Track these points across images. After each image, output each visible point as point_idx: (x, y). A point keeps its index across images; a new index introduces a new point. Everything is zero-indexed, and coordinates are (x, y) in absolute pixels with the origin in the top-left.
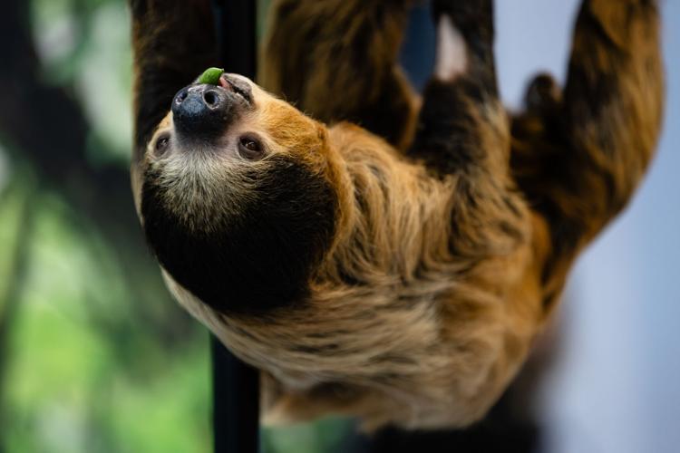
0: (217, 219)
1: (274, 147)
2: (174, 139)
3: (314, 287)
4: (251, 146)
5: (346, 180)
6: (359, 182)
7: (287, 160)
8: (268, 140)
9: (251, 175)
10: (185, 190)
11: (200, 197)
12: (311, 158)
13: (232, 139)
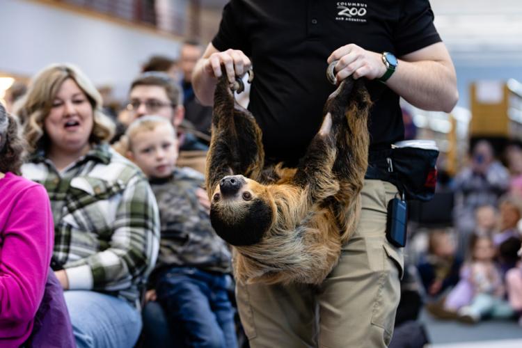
0: (236, 220)
1: (255, 196)
2: (220, 196)
3: (264, 238)
4: (247, 196)
5: (275, 206)
6: (278, 204)
7: (258, 200)
8: (252, 193)
9: (247, 206)
10: (226, 212)
11: (231, 214)
12: (265, 198)
13: (240, 194)
